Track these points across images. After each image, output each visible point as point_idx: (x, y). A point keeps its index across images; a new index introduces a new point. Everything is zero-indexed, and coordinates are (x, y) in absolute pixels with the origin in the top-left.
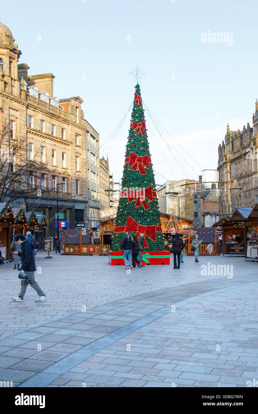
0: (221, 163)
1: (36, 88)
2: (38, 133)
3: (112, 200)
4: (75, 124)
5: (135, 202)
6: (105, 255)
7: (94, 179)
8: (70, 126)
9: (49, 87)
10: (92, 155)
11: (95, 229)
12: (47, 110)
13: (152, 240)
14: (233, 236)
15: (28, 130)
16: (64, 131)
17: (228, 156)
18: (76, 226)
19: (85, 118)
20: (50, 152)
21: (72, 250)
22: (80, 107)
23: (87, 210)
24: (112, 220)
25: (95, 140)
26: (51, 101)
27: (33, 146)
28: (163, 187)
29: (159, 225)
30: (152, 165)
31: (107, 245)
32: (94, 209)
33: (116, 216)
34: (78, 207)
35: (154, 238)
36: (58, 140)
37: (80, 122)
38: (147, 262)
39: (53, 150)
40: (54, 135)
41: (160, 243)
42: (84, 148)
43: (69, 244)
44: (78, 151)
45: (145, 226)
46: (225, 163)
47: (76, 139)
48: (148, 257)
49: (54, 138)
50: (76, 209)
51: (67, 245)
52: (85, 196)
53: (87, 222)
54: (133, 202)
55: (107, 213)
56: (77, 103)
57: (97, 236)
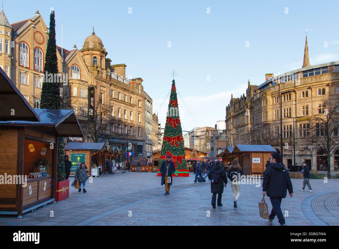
0: (228, 118)
1: (115, 73)
2: (116, 100)
3: (160, 139)
4: (138, 94)
5: (171, 143)
6: (155, 172)
7: (149, 127)
8: (135, 95)
9: (123, 72)
10: (148, 112)
11: (149, 157)
12: (122, 86)
13: (180, 163)
14: (228, 162)
15: (111, 98)
16: (132, 98)
17: (231, 114)
18: (138, 155)
19: (144, 91)
20: (123, 111)
21: (136, 169)
22: (141, 84)
23: (145, 146)
24: (159, 152)
25: (150, 103)
26: (124, 81)
27: (113, 108)
28: (190, 133)
29: (184, 156)
30: (181, 123)
31: (156, 166)
32: (149, 145)
33: (161, 150)
34: (140, 143)
35: (181, 162)
36: (128, 104)
37: (141, 92)
38: (177, 175)
39: (125, 110)
40: (126, 101)
41: (184, 165)
42: (143, 108)
43: (134, 166)
44: (140, 111)
45: (176, 156)
46: (230, 118)
47: (139, 103)
48: (178, 173)
49: (126, 103)
50: (138, 145)
51: (133, 166)
52: (143, 137)
53: (144, 153)
54: (170, 143)
55: (156, 148)
56: (139, 82)
57: (150, 161)
